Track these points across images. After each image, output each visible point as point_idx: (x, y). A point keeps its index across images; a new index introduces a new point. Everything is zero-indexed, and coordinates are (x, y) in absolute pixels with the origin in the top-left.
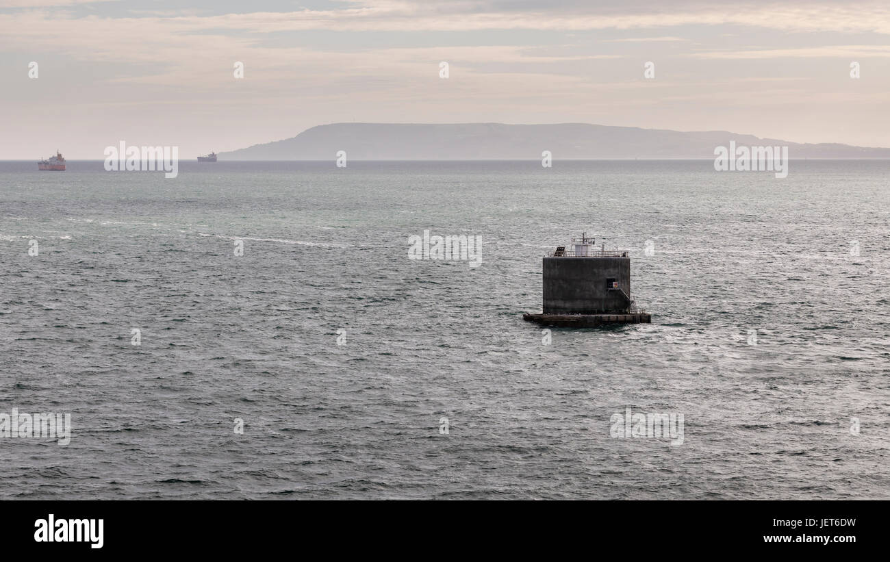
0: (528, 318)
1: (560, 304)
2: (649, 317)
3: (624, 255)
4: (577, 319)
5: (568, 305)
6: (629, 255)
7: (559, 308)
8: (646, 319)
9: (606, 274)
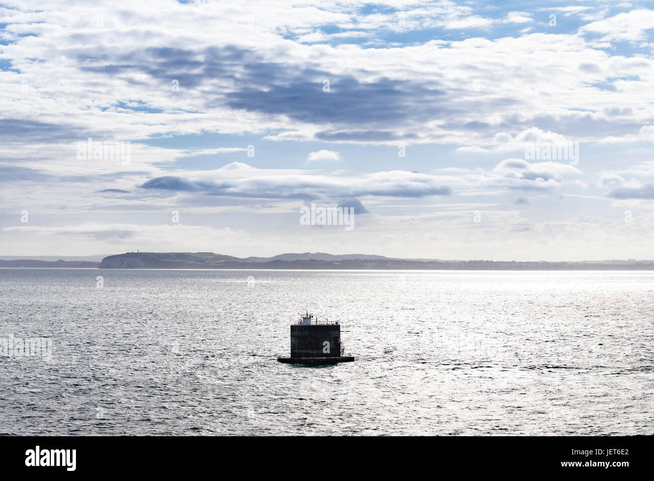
0: (282, 360)
1: (310, 351)
2: (353, 358)
3: (337, 323)
4: (324, 360)
5: (315, 352)
6: (339, 323)
7: (309, 354)
8: (351, 359)
9: (334, 334)
